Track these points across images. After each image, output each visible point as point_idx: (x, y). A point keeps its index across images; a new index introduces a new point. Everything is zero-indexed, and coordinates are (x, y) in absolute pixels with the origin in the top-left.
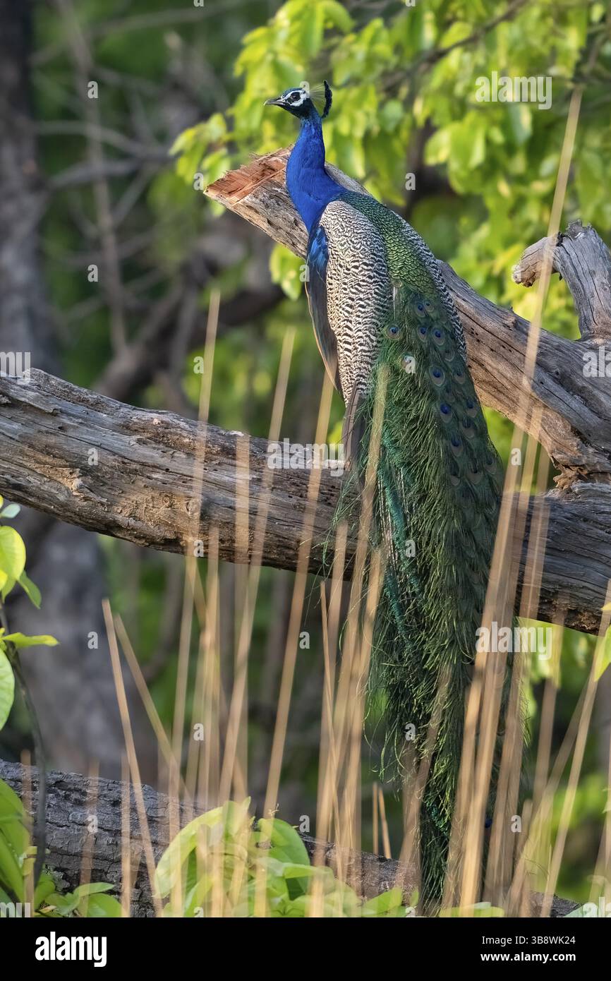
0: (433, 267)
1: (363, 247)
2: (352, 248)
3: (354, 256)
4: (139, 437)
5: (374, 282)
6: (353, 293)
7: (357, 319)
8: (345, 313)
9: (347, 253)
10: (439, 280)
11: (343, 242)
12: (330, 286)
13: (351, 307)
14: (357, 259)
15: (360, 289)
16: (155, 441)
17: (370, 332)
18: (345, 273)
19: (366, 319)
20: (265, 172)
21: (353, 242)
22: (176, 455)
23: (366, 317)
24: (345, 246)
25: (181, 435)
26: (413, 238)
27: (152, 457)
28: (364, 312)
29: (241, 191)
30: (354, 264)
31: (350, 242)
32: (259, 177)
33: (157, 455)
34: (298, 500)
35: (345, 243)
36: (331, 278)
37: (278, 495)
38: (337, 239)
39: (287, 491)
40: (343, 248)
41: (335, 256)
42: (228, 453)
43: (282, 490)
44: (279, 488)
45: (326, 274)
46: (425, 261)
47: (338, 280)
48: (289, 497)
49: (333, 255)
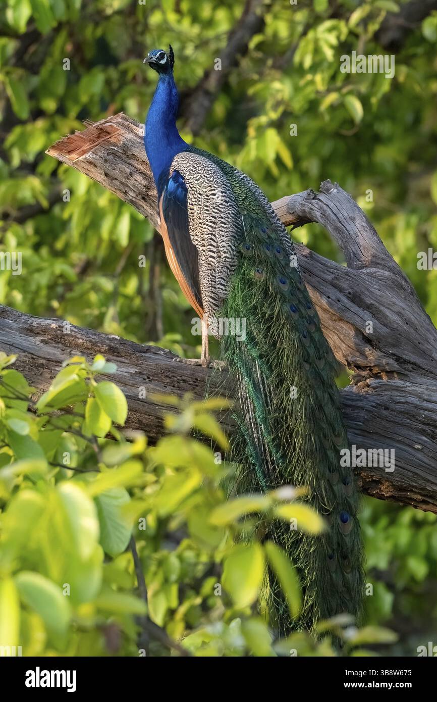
0: (262, 196)
1: (215, 180)
2: (206, 181)
3: (210, 186)
4: (42, 338)
5: (230, 205)
6: (215, 213)
7: (221, 232)
8: (209, 228)
9: (203, 185)
10: (267, 205)
11: (198, 178)
12: (191, 211)
13: (214, 223)
14: (212, 189)
15: (220, 209)
16: (55, 341)
17: (231, 242)
18: (206, 199)
19: (227, 233)
20: (101, 135)
21: (206, 177)
22: (73, 352)
23: (228, 232)
24: (200, 180)
25: (76, 337)
26: (242, 176)
27: (54, 354)
28: (226, 228)
29: (79, 151)
30: (211, 193)
31: (203, 177)
32: (95, 139)
33: (58, 353)
34: (172, 389)
35: (200, 178)
36: (192, 205)
37: (157, 385)
38: (192, 177)
39: (162, 382)
40: (198, 182)
41: (194, 189)
42: (114, 352)
43: (158, 381)
44: (156, 380)
45: (186, 202)
46: (255, 192)
47: (200, 205)
48: (165, 387)
49: (191, 188)
